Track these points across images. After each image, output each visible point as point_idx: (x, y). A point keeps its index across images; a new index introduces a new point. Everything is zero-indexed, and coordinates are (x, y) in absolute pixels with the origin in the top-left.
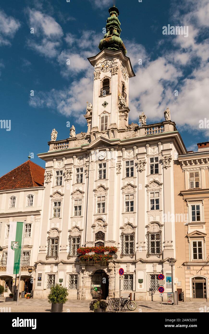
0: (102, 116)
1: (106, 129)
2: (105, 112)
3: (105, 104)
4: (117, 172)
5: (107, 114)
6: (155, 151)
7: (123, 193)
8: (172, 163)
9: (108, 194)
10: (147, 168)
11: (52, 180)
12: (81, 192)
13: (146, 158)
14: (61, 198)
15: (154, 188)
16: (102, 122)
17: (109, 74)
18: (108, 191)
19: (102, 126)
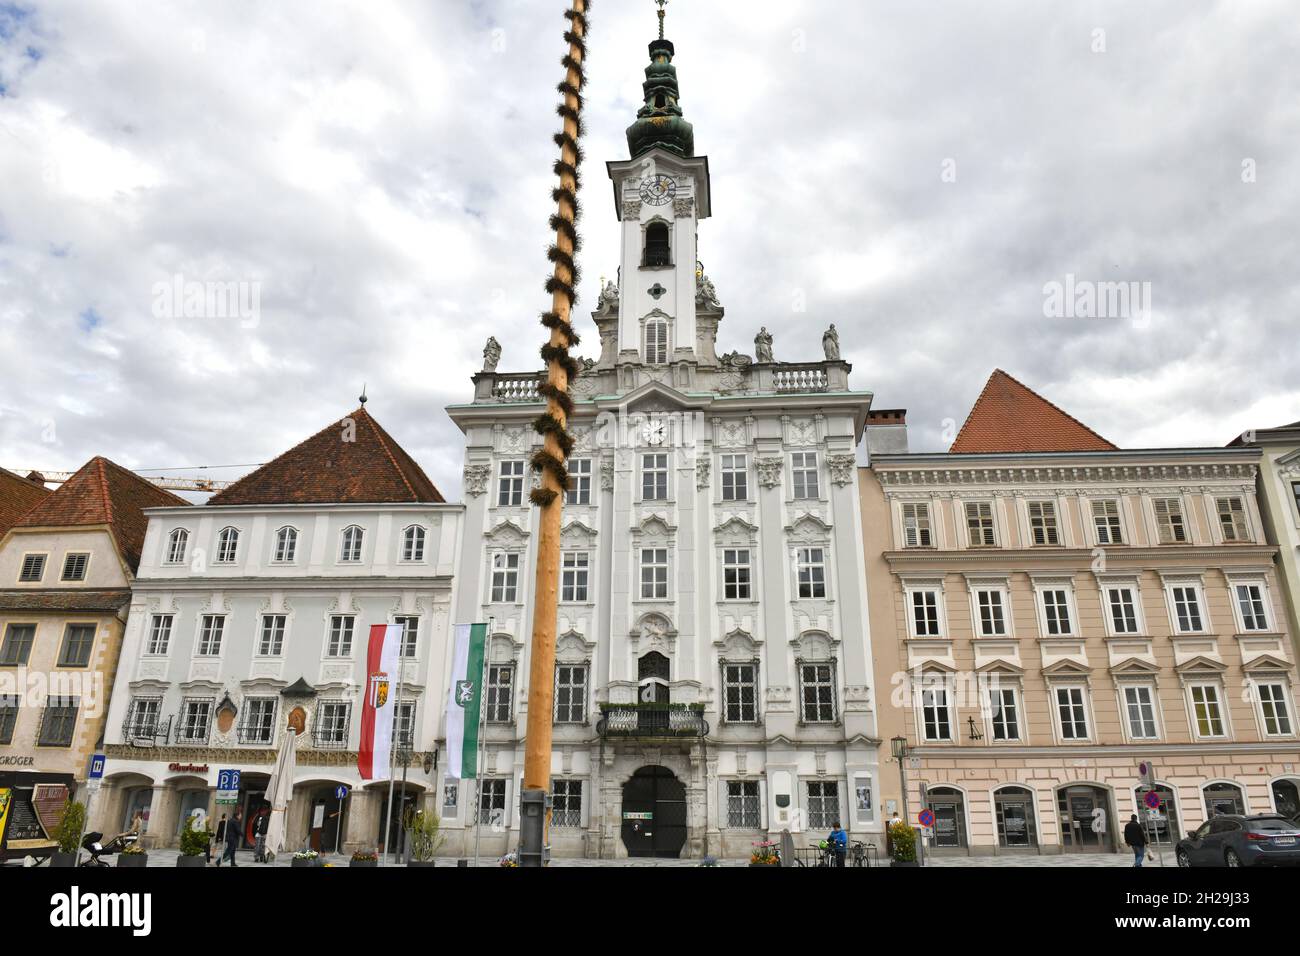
0: (648, 321)
1: (662, 359)
2: (657, 312)
3: (657, 291)
4: (700, 483)
5: (664, 320)
6: (805, 436)
7: (718, 544)
8: (854, 475)
9: (676, 544)
10: (786, 480)
11: (489, 486)
12: (590, 533)
13: (781, 454)
14: (518, 544)
15: (809, 536)
16: (651, 338)
17: (665, 212)
18: (676, 537)
19: (651, 350)
